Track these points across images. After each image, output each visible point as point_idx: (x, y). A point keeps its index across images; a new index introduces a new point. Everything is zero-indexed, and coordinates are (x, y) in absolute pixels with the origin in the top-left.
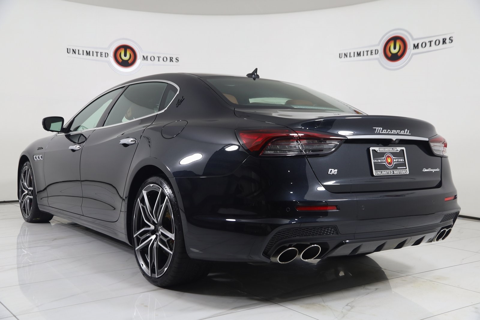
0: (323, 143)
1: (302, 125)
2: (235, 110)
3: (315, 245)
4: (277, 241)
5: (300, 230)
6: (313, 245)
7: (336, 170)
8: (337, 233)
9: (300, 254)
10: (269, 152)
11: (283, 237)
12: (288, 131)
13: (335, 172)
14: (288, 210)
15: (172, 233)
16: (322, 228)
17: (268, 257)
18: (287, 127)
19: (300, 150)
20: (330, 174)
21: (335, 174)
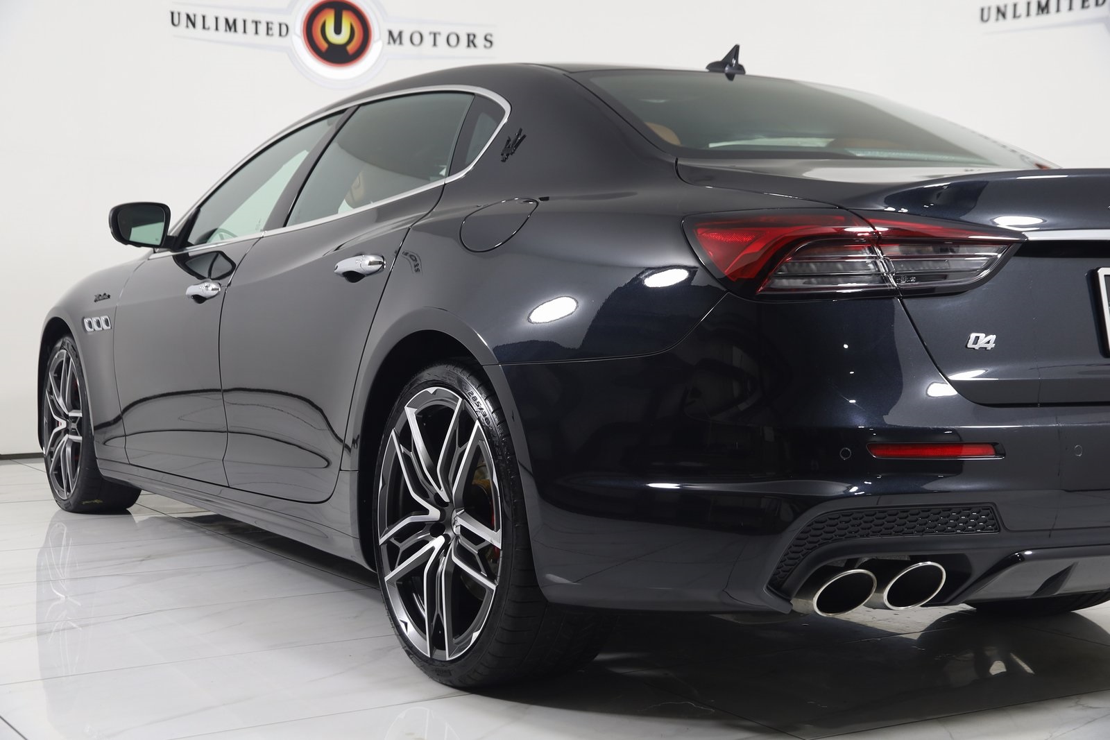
0: (951, 254)
1: (889, 202)
2: (679, 162)
3: (929, 563)
4: (812, 549)
5: (882, 515)
6: (921, 564)
7: (993, 338)
8: (996, 529)
9: (881, 588)
10: (785, 283)
11: (829, 536)
12: (843, 218)
13: (988, 342)
14: (846, 453)
15: (492, 529)
16: (950, 510)
17: (786, 596)
18: (840, 208)
19: (880, 274)
20: (974, 349)
21: (989, 348)
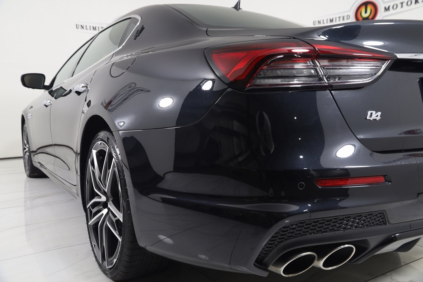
3: (347, 246)
4: (280, 242)
6: (342, 247)
7: (379, 113)
8: (384, 223)
9: (320, 260)
10: (263, 82)
11: (291, 235)
13: (377, 116)
14: (301, 186)
17: (265, 266)
18: (294, 38)
19: (318, 76)
20: (370, 120)
21: (378, 119)
